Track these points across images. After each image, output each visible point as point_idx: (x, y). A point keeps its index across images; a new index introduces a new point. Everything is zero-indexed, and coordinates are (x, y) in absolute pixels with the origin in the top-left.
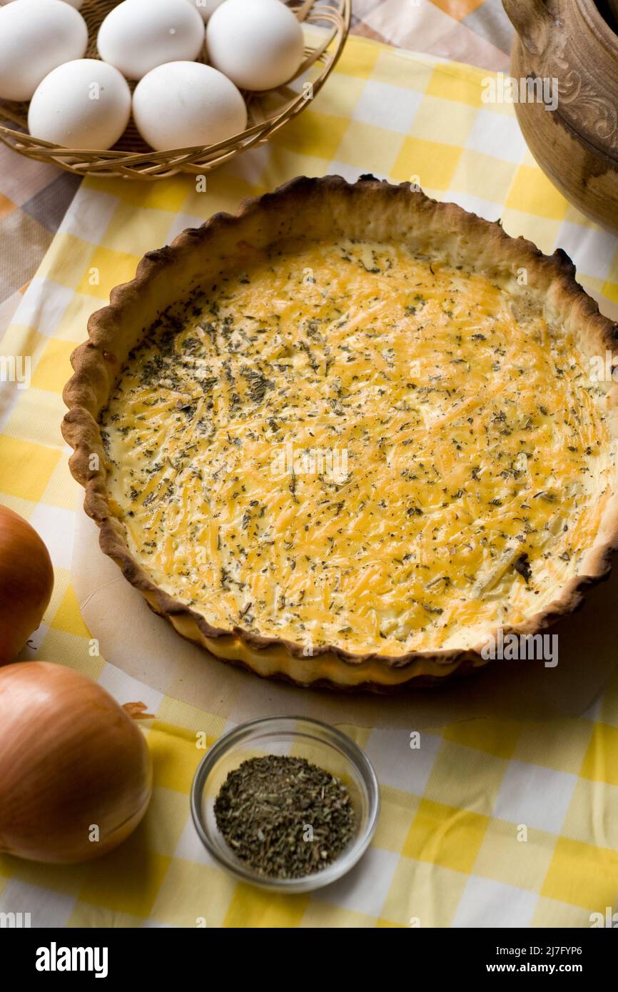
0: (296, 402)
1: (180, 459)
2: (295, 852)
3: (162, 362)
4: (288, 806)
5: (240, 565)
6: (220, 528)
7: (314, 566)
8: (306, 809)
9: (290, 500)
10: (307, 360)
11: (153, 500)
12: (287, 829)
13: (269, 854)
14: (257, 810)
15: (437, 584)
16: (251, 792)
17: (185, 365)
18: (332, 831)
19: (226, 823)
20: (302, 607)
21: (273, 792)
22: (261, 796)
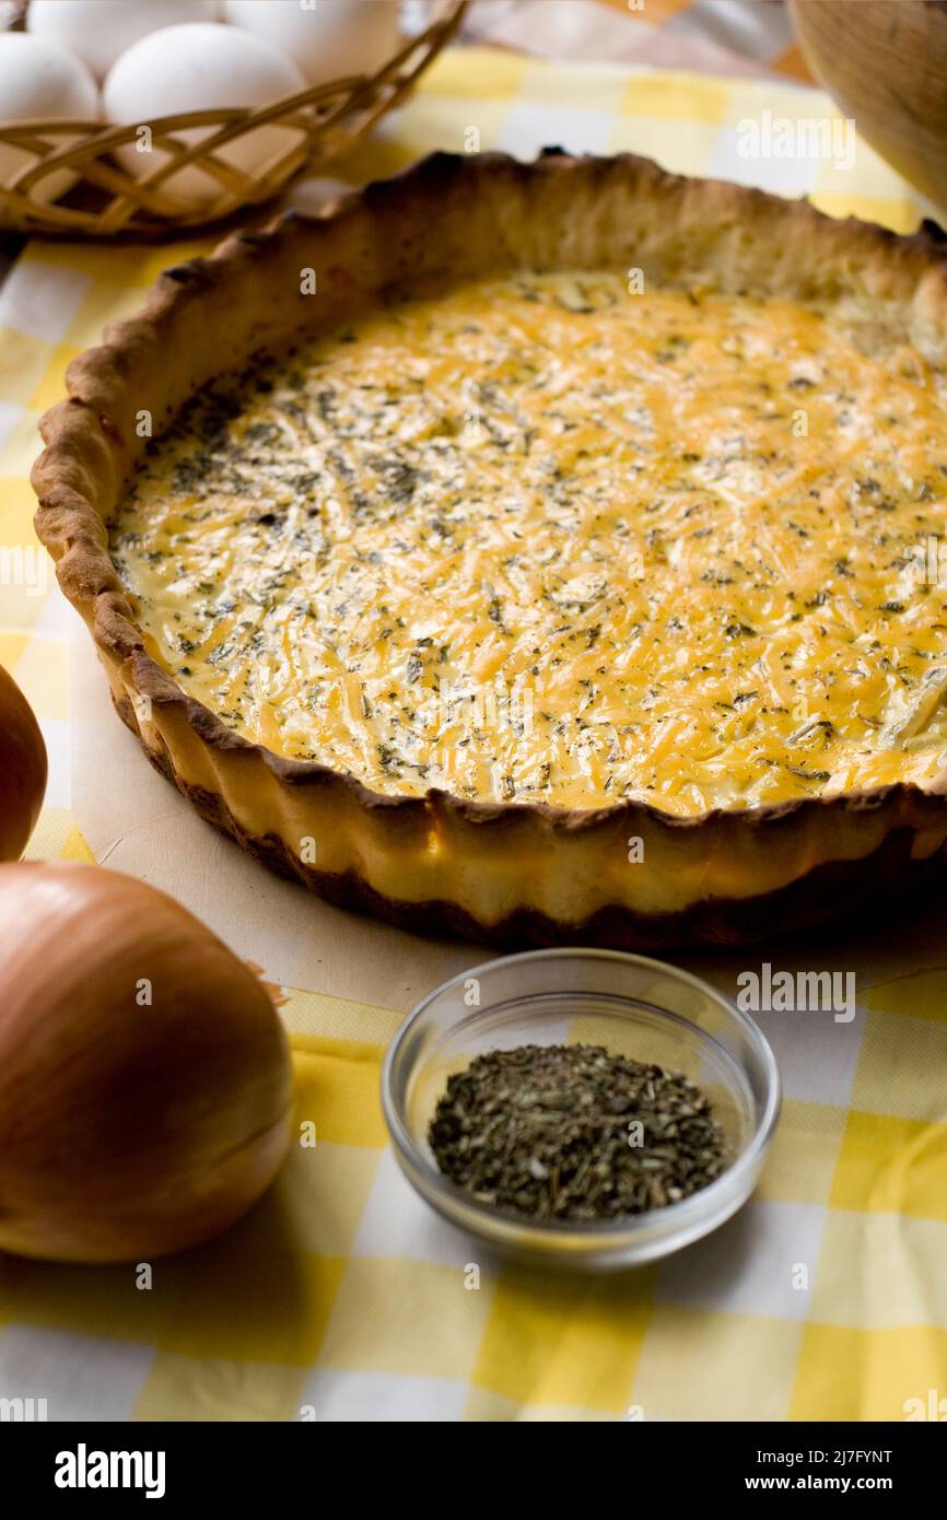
0: (477, 495)
1: (269, 591)
2: (614, 1194)
3: (210, 461)
4: (586, 1108)
5: (412, 737)
6: (364, 685)
7: (561, 728)
8: (623, 1113)
9: (494, 633)
10: (487, 436)
11: (226, 655)
12: (590, 1150)
13: (561, 1203)
14: (522, 1124)
15: (810, 733)
16: (503, 1095)
17: (256, 462)
18: (682, 1154)
19: (458, 1165)
20: (549, 790)
21: (548, 1088)
22: (528, 1098)
